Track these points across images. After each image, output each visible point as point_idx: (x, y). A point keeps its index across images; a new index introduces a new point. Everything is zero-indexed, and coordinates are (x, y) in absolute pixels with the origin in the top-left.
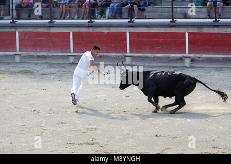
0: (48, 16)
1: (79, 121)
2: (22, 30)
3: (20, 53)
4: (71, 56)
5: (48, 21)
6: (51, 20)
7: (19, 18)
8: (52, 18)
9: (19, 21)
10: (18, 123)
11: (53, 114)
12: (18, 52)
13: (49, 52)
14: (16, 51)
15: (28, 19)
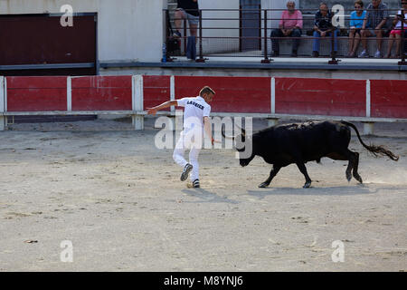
0: (328, 51)
1: (378, 238)
2: (281, 75)
3: (278, 116)
4: (367, 122)
5: (327, 60)
6: (334, 59)
7: (276, 54)
8: (334, 55)
9: (277, 60)
10: (270, 240)
11: (331, 226)
12: (273, 114)
13: (328, 115)
14: (270, 112)
15: (292, 56)
